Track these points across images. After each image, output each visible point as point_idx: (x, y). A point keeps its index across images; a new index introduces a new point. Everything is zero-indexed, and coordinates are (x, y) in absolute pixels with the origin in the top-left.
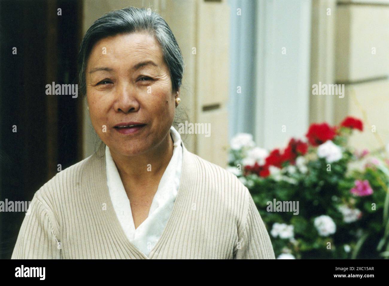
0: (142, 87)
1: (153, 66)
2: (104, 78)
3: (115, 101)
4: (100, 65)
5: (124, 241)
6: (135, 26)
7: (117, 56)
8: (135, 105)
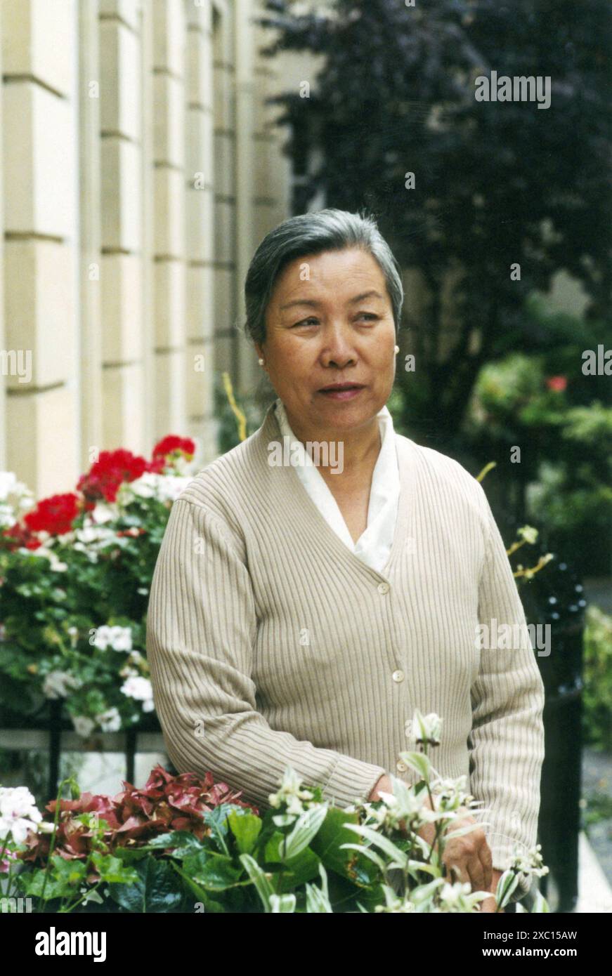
0: (363, 330)
1: (376, 299)
2: (308, 316)
3: (323, 351)
4: (299, 297)
5: (346, 555)
6: (349, 239)
7: (326, 284)
8: (354, 356)
